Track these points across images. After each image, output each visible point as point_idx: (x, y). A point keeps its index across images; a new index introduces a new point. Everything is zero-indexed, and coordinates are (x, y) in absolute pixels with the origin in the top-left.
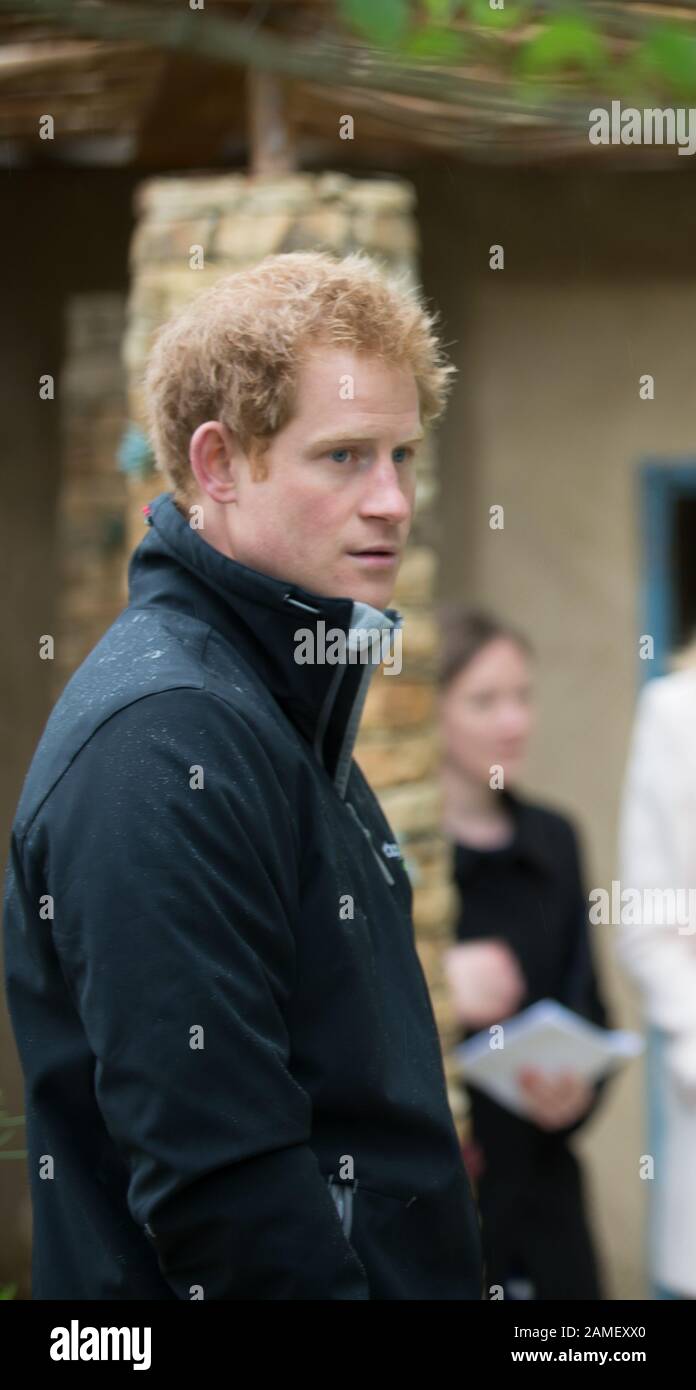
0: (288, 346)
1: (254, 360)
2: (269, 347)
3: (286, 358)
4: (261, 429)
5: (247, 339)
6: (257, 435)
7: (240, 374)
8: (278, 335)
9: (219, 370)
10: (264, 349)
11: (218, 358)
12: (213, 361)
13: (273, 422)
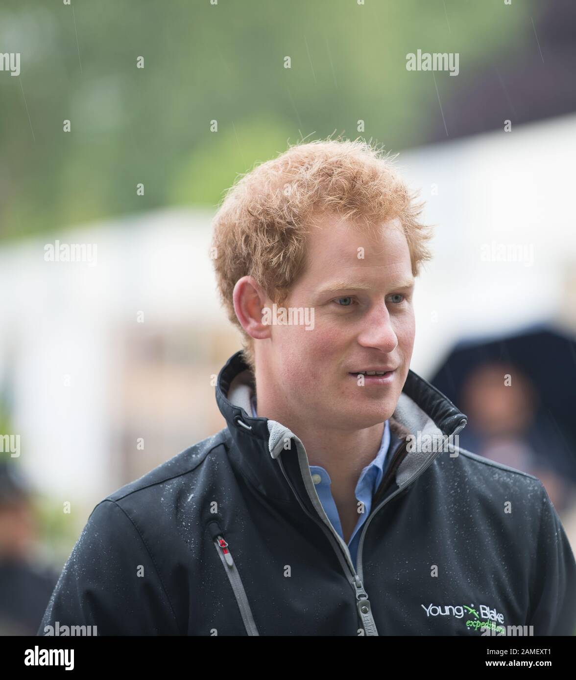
0: (295, 215)
1: (271, 229)
2: (281, 217)
3: (294, 225)
4: (280, 283)
5: (266, 212)
6: (277, 287)
7: (262, 241)
8: (288, 207)
9: (247, 240)
10: (278, 219)
11: (247, 230)
12: (243, 232)
13: (287, 275)
